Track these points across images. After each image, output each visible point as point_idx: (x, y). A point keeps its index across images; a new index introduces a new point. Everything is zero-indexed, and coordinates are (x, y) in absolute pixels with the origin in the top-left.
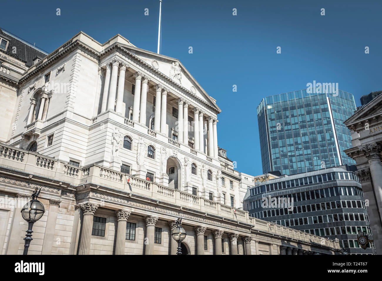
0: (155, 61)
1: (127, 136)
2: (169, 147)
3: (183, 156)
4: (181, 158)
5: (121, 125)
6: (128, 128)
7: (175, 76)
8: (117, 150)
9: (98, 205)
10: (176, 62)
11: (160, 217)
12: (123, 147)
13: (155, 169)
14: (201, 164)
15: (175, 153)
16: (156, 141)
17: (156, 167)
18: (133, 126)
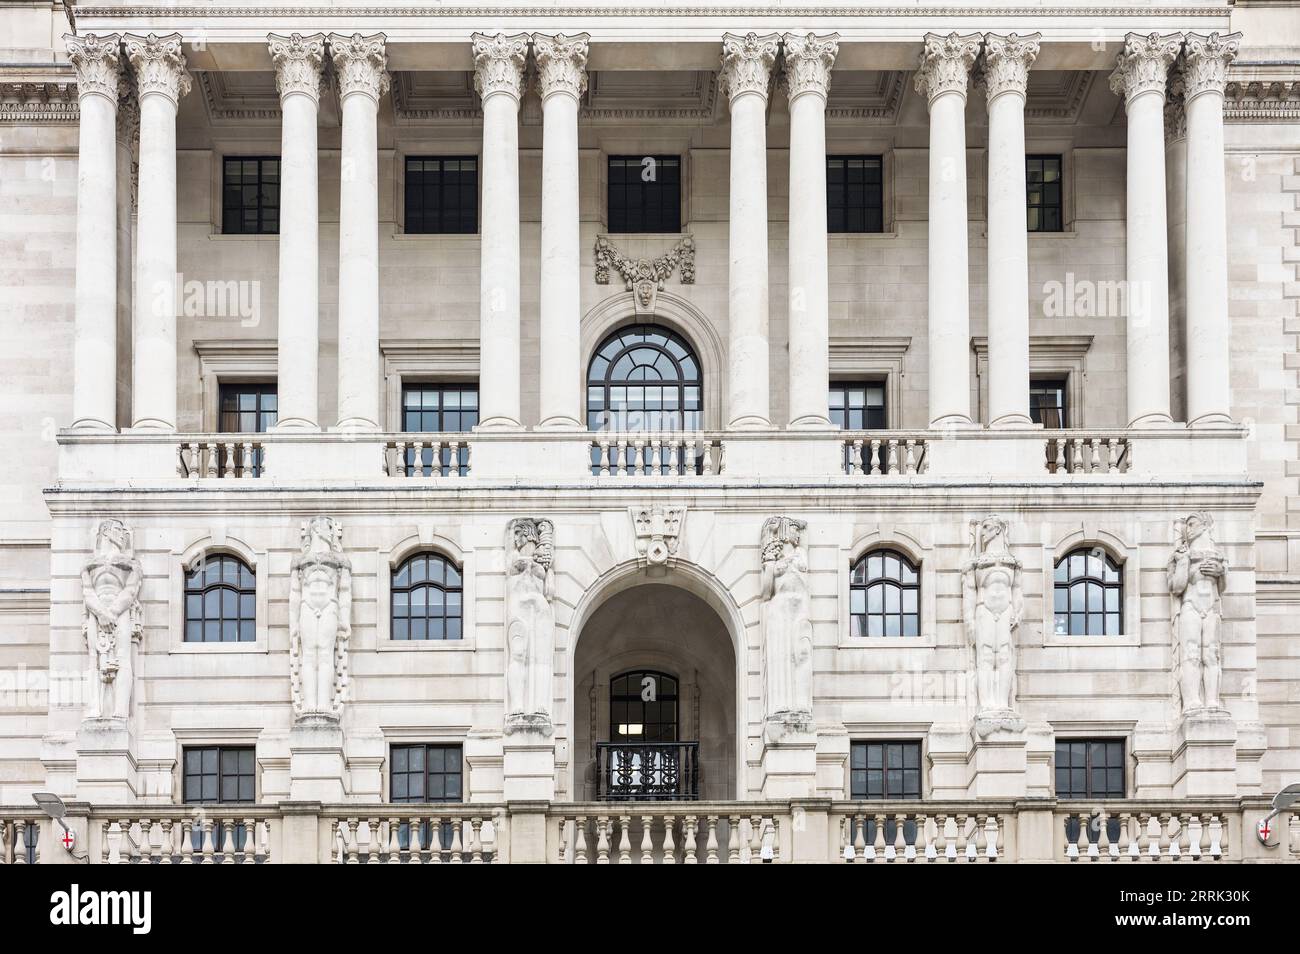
1: (217, 555)
2: (589, 505)
3: (753, 525)
4: (723, 549)
6: (205, 496)
8: (107, 673)
12: (185, 639)
13: (467, 709)
14: (966, 529)
15: (658, 527)
16: (458, 505)
17: (470, 688)
18: (258, 470)
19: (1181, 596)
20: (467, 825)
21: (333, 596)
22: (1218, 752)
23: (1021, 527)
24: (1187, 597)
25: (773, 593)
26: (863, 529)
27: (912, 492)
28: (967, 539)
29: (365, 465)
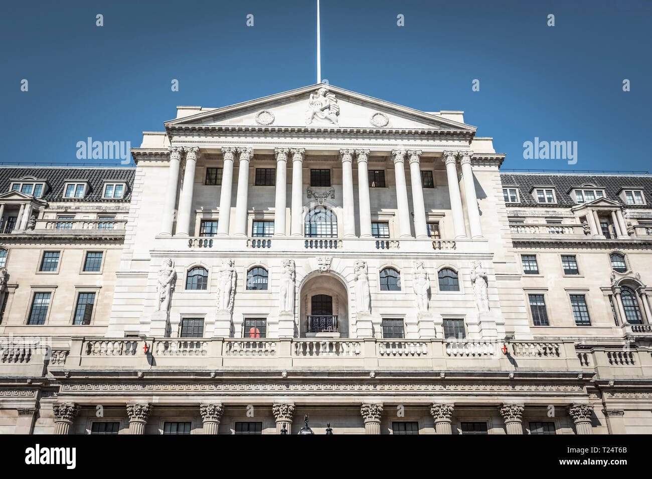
0: (264, 112)
1: (198, 267)
2: (304, 256)
3: (351, 262)
4: (343, 268)
5: (178, 252)
6: (194, 252)
7: (313, 118)
8: (162, 299)
9: (72, 403)
10: (318, 89)
11: (224, 401)
12: (186, 289)
13: (268, 308)
14: (412, 263)
15: (324, 262)
16: (267, 255)
17: (269, 303)
18: (210, 246)
19: (474, 282)
20: (267, 344)
21: (230, 279)
22: (491, 323)
23: (427, 263)
24: (476, 282)
25: (357, 279)
26: (383, 263)
27: (396, 254)
28: (412, 266)
29: (241, 245)
